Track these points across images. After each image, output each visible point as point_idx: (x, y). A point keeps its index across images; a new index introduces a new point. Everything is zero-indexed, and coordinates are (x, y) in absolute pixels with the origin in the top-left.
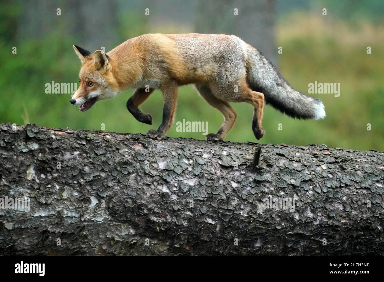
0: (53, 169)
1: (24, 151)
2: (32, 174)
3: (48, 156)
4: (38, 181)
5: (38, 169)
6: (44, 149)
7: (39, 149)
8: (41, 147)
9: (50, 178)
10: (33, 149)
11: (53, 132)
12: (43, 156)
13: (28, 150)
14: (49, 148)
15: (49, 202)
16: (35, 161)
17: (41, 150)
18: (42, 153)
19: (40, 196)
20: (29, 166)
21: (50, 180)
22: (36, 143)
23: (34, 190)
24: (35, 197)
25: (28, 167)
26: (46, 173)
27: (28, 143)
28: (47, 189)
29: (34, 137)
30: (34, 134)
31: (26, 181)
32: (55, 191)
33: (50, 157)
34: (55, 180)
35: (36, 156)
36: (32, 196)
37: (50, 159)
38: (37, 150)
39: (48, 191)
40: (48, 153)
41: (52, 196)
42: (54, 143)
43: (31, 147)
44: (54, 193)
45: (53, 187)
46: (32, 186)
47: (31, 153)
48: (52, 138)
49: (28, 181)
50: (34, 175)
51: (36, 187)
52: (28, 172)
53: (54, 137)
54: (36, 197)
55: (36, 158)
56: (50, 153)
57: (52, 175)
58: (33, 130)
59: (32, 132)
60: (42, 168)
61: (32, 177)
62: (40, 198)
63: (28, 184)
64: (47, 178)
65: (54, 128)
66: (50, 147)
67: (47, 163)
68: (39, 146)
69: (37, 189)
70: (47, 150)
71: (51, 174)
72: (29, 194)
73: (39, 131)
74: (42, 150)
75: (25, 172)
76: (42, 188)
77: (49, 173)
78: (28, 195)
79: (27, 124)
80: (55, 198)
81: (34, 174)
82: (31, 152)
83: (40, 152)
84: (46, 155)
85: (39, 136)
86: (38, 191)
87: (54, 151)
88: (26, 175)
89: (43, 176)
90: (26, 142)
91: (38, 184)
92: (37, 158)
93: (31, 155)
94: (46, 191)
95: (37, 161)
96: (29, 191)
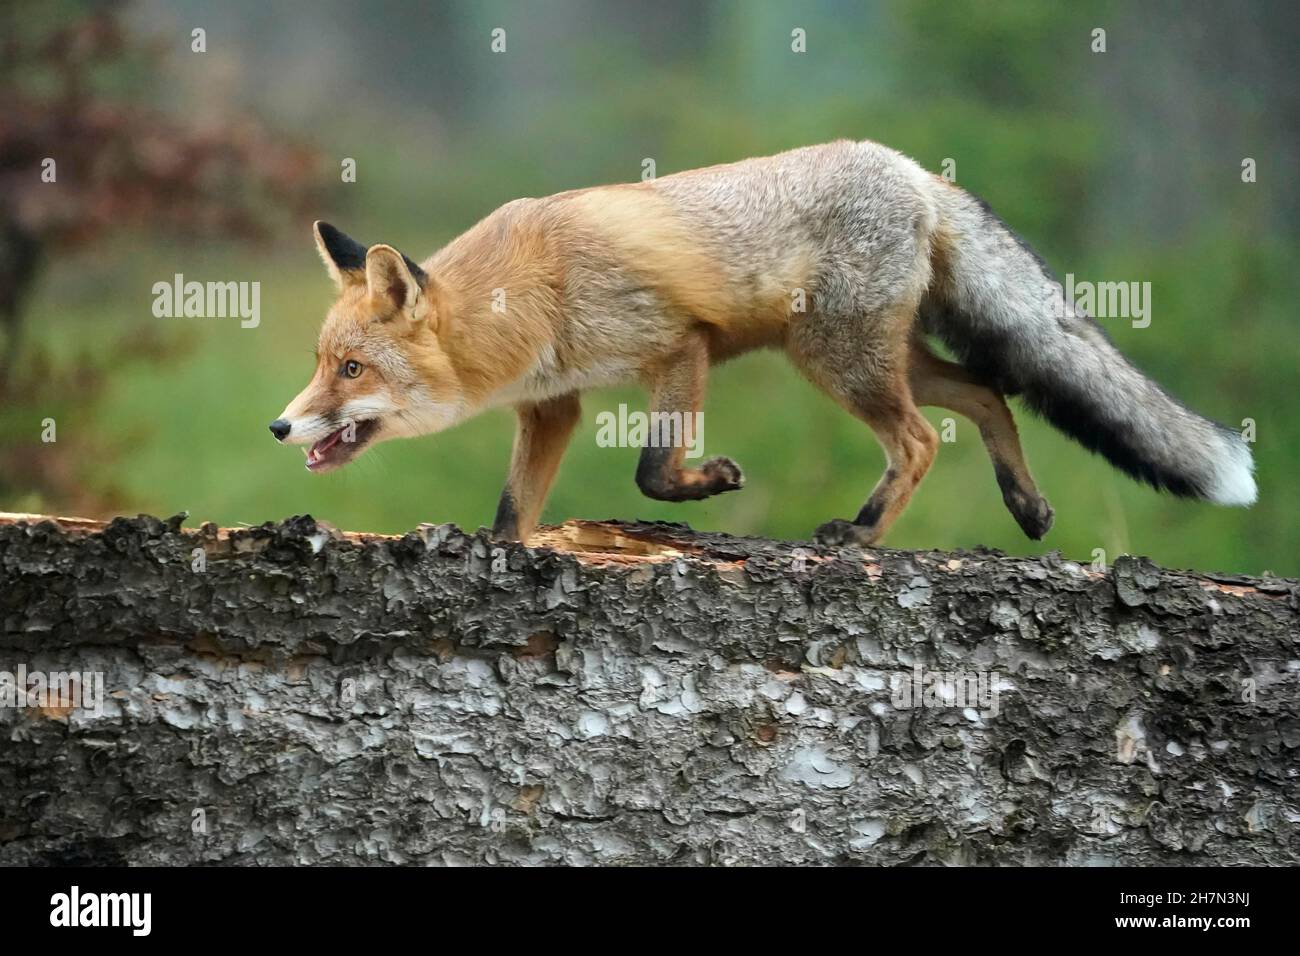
0: (1213, 726)
1: (1107, 655)
2: (1136, 742)
3: (1194, 675)
4: (1155, 768)
5: (1159, 725)
6: (1178, 650)
7: (1160, 649)
8: (1170, 645)
9: (1200, 756)
10: (1139, 649)
11: (1214, 587)
12: (1175, 675)
13: (1119, 652)
14: (1196, 647)
15: (1197, 846)
16: (1147, 694)
17: (1168, 654)
18: (1170, 663)
19: (1165, 825)
20: (1122, 711)
21: (1199, 764)
22: (1151, 627)
23: (1142, 801)
24: (1144, 827)
25: (1120, 717)
26: (1184, 740)
27: (1121, 626)
28: (1190, 799)
29: (1144, 607)
30: (1142, 594)
31: (1114, 767)
32: (1218, 805)
33: (1203, 680)
34: (1218, 763)
35: (1148, 676)
36: (1136, 821)
37: (1201, 687)
38: (1152, 654)
39: (1191, 805)
40: (1195, 664)
41: (1207, 823)
42: (1215, 627)
43: (1132, 643)
44: (1216, 813)
45: (1212, 788)
46: (1134, 787)
47: (1131, 666)
48: (1209, 610)
49: (1120, 767)
50: (1142, 746)
51: (1148, 790)
52: (1119, 734)
53: (1214, 605)
54: (1150, 824)
55: (1148, 683)
56: (1202, 663)
57: (1208, 747)
58: (1140, 579)
59: (1137, 586)
60: (1170, 720)
61: (1135, 754)
62: (1163, 831)
63: (1119, 777)
64: (1188, 758)
65: (1219, 574)
66: (1200, 643)
67: (1189, 701)
68: (1160, 638)
69: (1153, 797)
70: (1191, 653)
71: (1203, 742)
72: (1124, 814)
73: (1163, 583)
74: (1170, 655)
75: (1108, 732)
76: (1170, 794)
77: (1198, 740)
78: (1118, 820)
79: (1117, 558)
80: (1219, 832)
81: (1143, 742)
82: (1133, 661)
83: (1164, 662)
84: (1185, 674)
85: (1160, 601)
86: (1156, 806)
87: (1215, 658)
88: (1111, 743)
89: (1173, 749)
90: (1114, 625)
91: (1157, 778)
92: (1154, 684)
93: (1132, 670)
94: (1184, 806)
95: (1153, 695)
96: (1122, 804)
